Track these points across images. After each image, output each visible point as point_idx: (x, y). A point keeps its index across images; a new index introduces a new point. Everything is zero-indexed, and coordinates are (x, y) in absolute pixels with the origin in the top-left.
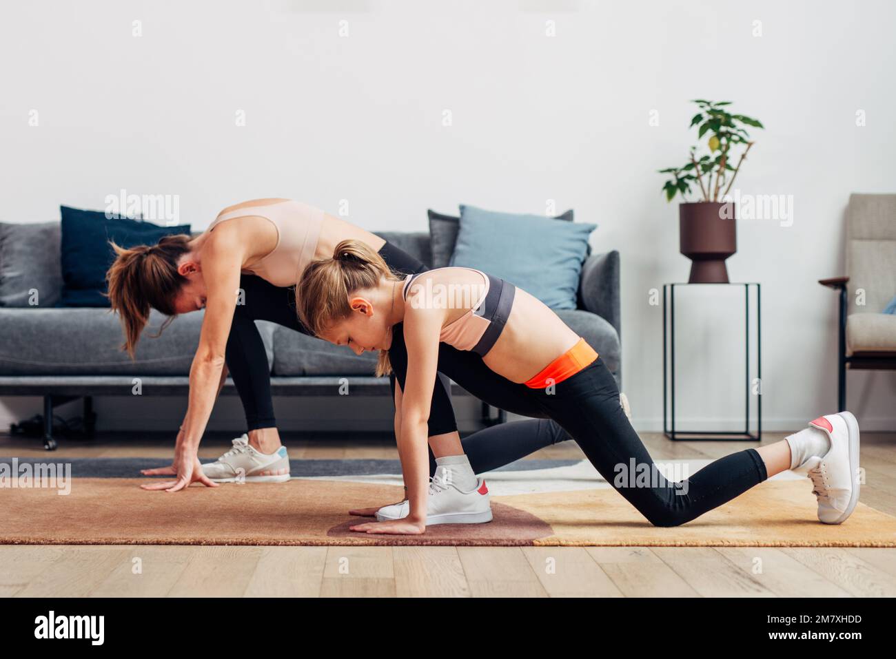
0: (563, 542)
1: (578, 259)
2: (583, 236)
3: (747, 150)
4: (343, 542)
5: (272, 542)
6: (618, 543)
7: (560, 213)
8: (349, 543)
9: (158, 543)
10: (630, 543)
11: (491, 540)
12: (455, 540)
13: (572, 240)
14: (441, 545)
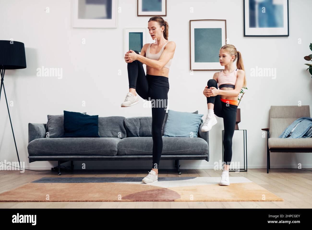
0: (182, 200)
1: (199, 124)
2: (200, 118)
3: (243, 95)
4: (125, 201)
5: (106, 201)
6: (197, 200)
7: (194, 112)
8: (126, 201)
9: (76, 201)
10: (200, 200)
11: (163, 200)
12: (154, 200)
13: (197, 119)
14: (150, 201)
